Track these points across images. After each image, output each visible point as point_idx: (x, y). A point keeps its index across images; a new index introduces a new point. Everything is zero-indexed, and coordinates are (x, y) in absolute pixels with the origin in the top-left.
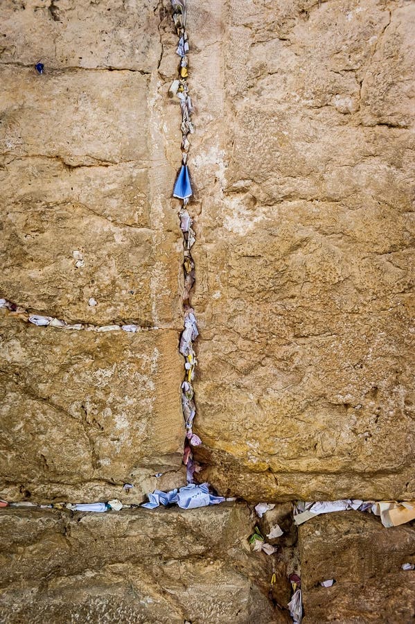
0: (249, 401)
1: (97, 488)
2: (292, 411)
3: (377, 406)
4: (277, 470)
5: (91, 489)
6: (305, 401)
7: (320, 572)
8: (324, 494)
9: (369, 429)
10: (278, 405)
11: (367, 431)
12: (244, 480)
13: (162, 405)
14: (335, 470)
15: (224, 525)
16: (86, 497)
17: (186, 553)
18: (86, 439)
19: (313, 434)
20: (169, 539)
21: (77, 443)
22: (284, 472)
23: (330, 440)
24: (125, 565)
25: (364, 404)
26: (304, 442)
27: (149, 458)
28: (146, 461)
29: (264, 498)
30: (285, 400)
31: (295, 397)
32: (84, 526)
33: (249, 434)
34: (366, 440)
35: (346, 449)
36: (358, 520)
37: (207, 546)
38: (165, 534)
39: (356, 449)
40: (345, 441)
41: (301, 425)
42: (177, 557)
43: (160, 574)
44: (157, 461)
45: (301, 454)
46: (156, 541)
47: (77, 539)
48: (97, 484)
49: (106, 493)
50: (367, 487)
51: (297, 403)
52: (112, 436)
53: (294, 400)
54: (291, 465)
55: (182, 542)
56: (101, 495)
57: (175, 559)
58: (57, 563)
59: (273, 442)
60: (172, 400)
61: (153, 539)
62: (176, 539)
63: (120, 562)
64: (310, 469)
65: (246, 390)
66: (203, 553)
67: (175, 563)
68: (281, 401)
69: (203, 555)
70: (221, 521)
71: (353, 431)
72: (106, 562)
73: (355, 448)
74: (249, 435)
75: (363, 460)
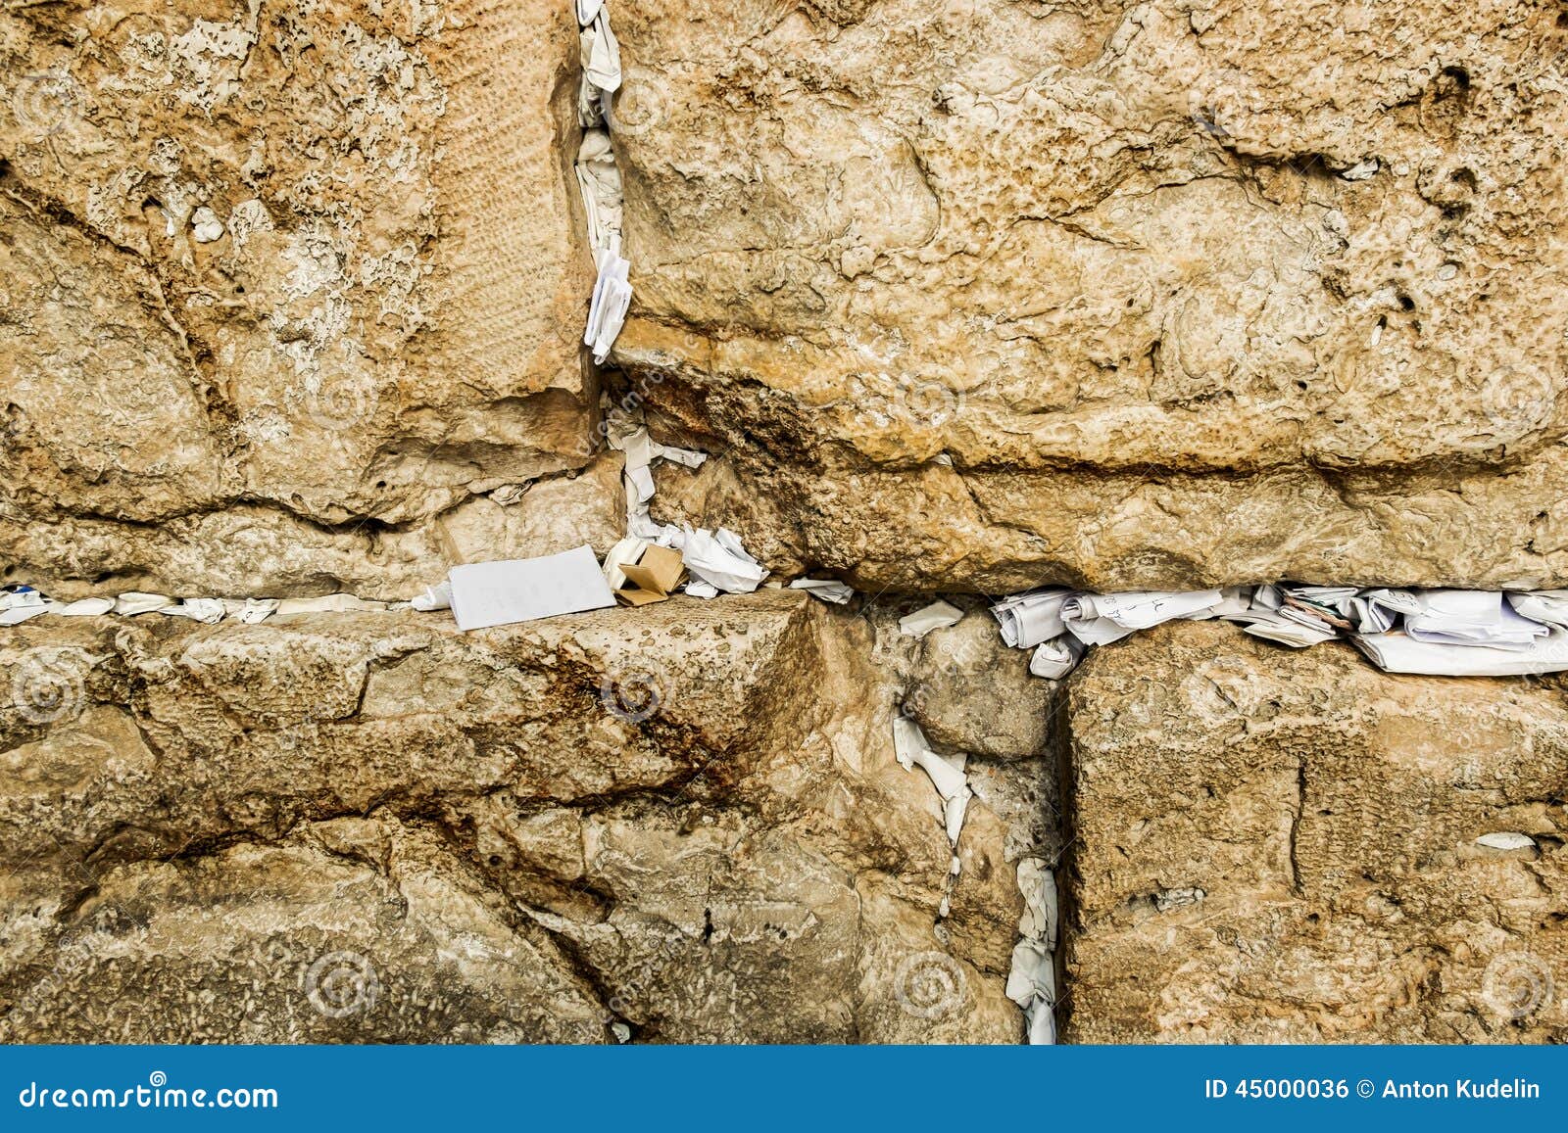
0: (859, 148)
1: (250, 537)
2: (1053, 191)
3: (1455, 162)
4: (982, 457)
5: (227, 542)
6: (1117, 144)
7: (1145, 862)
8: (1172, 558)
9: (1405, 272)
10: (992, 165)
11: (1391, 282)
12: (839, 502)
13: (478, 179)
14: (1234, 457)
15: (751, 679)
16: (215, 572)
17: (603, 783)
18: (175, 334)
19: (1146, 298)
20: (531, 729)
21: (149, 357)
22: (1012, 469)
23: (1220, 324)
24: (373, 824)
25: (1390, 158)
26: (1100, 333)
27: (442, 411)
28: (431, 427)
29: (920, 574)
30: (1027, 138)
31: (1072, 121)
32: (196, 681)
33: (858, 299)
34: (1383, 322)
35: (1291, 365)
36: (1312, 664)
37: (684, 756)
38: (517, 711)
39: (1334, 365)
40: (1290, 328)
41: (1092, 258)
42: (567, 797)
43: (508, 858)
44: (476, 426)
45: (1086, 387)
46: (482, 737)
47: (176, 729)
48: (247, 520)
49: (289, 555)
50: (1355, 534)
51: (1077, 152)
52: (280, 320)
53: (1068, 137)
54: (1040, 435)
55: (585, 741)
56: (270, 565)
57: (560, 803)
58: (115, 813)
59: (962, 338)
60: (521, 155)
61: (467, 731)
62: (557, 731)
63: (353, 813)
64: (1122, 455)
65: (846, 101)
66: (668, 784)
67: (564, 818)
68: (1005, 146)
69: (669, 789)
70: (742, 665)
71: (1326, 283)
72: (299, 812)
73: (1329, 357)
74: (861, 305)
75: (1359, 411)
